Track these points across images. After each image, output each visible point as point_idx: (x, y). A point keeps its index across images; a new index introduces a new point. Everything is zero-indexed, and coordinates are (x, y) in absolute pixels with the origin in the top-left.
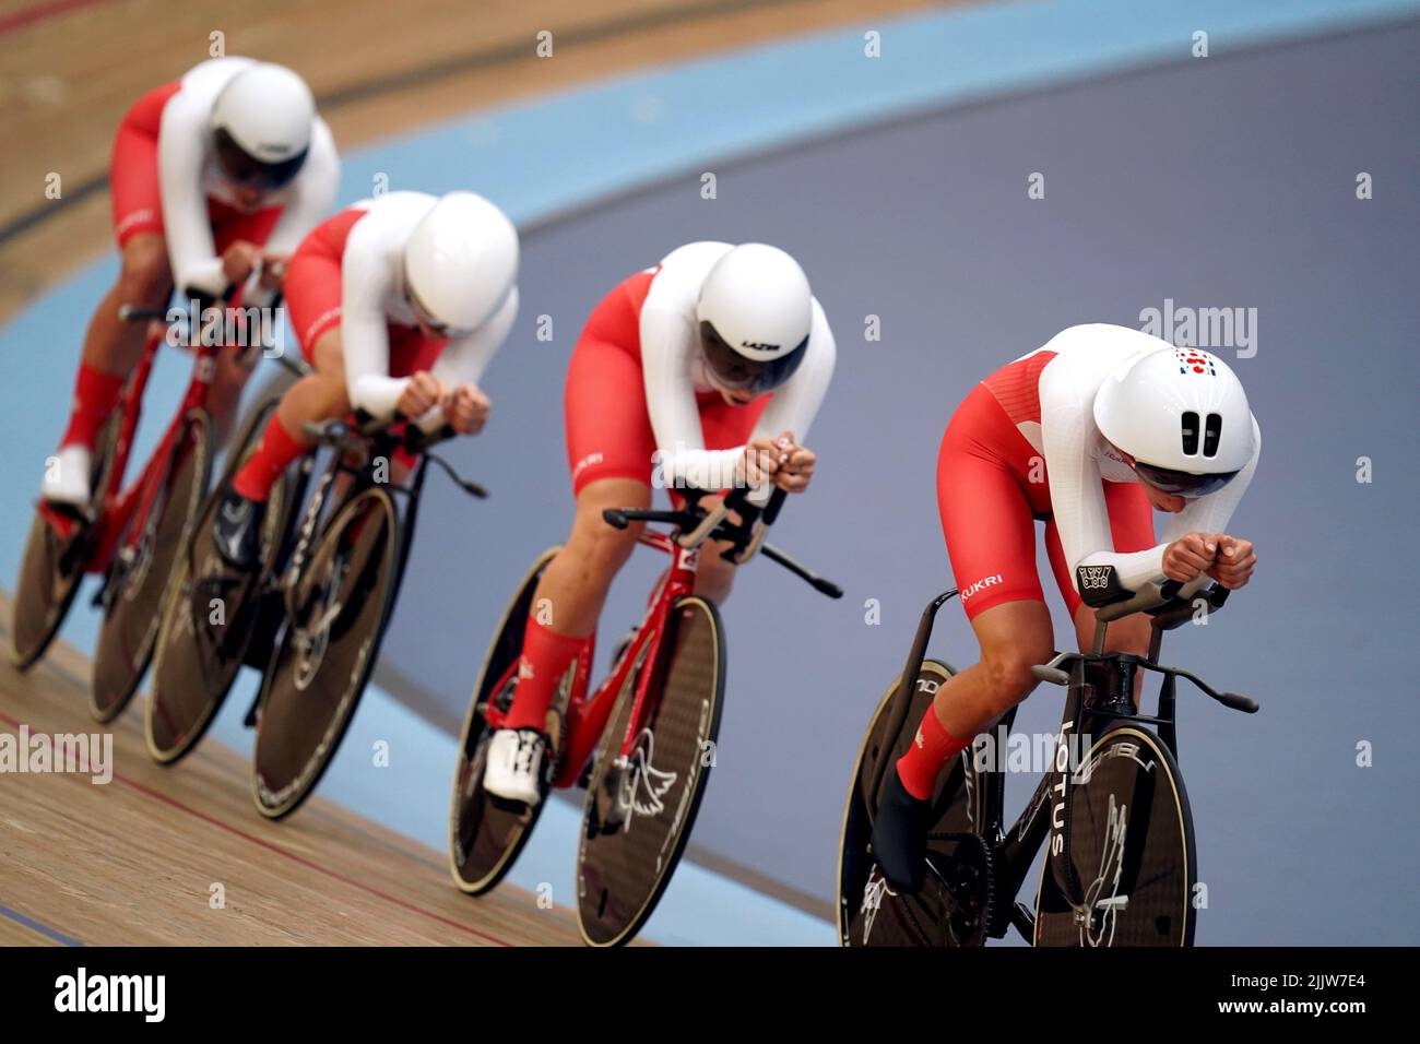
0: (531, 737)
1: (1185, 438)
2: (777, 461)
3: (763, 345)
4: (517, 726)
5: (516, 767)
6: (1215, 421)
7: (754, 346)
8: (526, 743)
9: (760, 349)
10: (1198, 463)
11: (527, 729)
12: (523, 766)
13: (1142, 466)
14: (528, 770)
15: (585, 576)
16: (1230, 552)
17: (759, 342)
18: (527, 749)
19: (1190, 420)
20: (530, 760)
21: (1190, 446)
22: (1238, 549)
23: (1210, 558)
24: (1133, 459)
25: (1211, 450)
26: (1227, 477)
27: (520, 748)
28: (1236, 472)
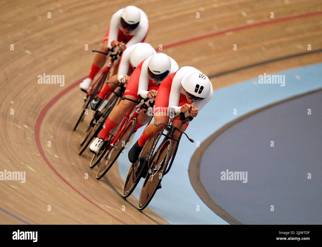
0: (101, 140)
1: (196, 89)
2: (155, 95)
3: (157, 71)
4: (100, 137)
5: (96, 145)
6: (202, 88)
7: (155, 71)
8: (100, 141)
9: (156, 72)
10: (197, 95)
11: (101, 138)
12: (98, 145)
13: (187, 92)
14: (98, 146)
15: (120, 111)
16: (193, 109)
17: (156, 71)
18: (100, 142)
19: (198, 86)
20: (99, 144)
21: (196, 91)
22: (195, 109)
23: (189, 109)
24: (185, 90)
25: (200, 93)
26: (202, 99)
27: (99, 142)
28: (204, 99)
